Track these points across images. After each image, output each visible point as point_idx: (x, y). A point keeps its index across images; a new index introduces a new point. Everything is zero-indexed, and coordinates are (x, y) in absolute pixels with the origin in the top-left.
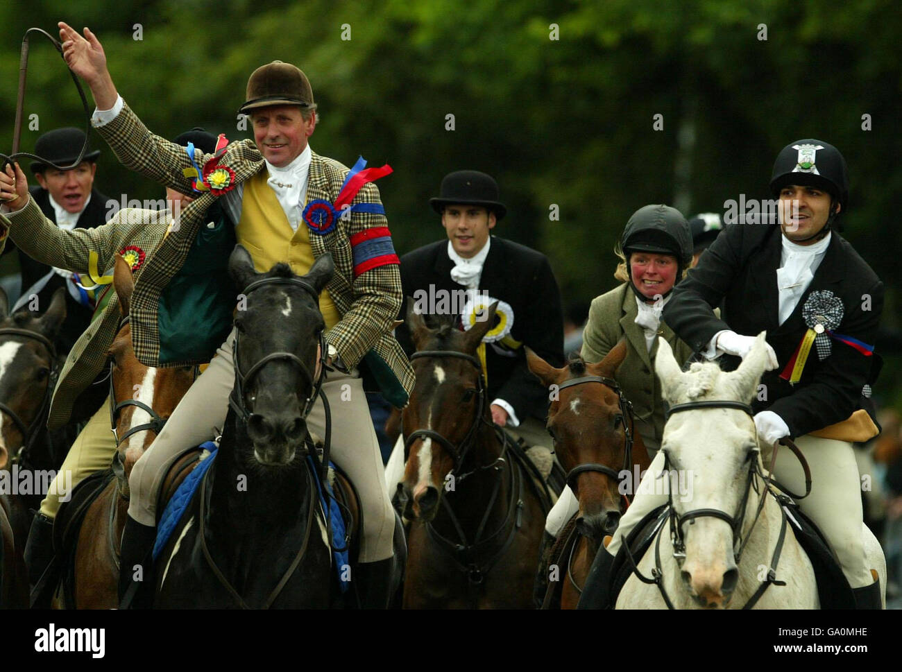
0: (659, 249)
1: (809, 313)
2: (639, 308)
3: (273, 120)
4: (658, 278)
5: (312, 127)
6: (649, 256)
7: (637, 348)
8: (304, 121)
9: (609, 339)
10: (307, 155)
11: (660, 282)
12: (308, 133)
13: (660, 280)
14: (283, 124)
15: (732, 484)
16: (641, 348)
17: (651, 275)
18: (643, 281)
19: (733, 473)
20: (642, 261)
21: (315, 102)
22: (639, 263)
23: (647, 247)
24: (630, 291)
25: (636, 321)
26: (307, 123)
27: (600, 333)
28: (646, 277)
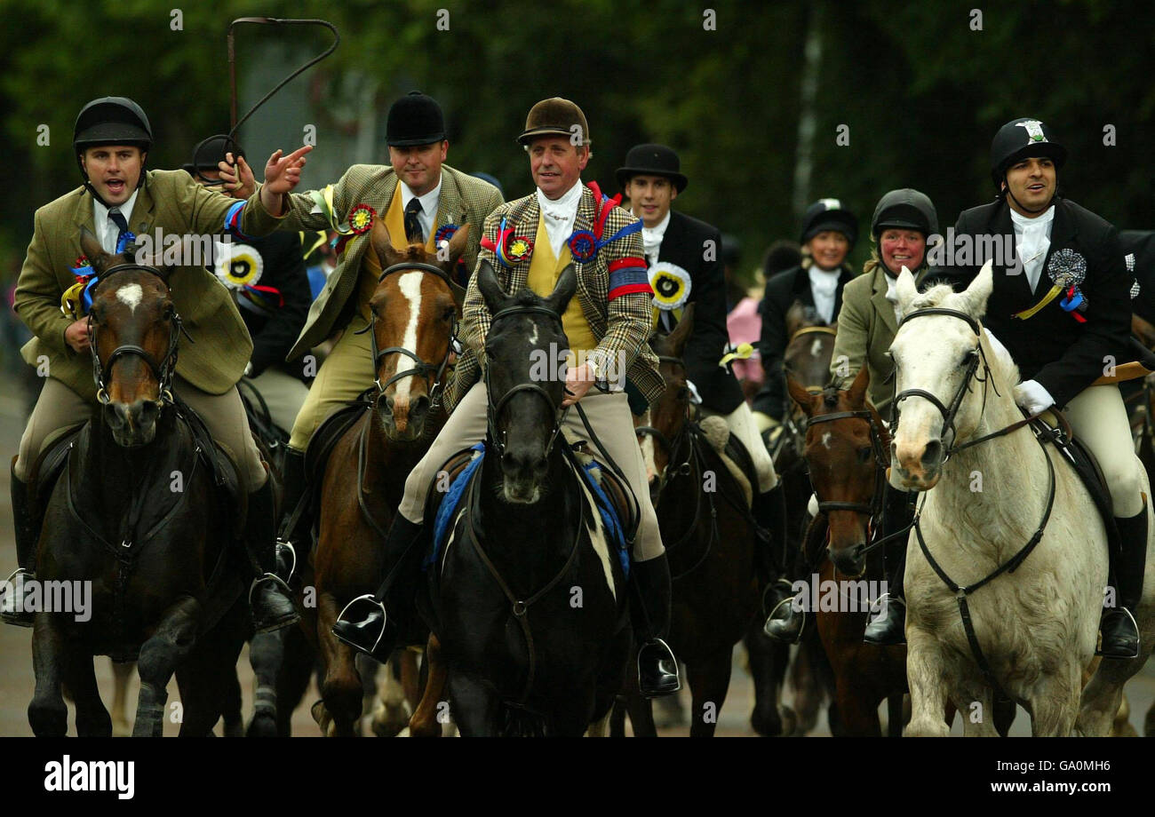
0: (909, 225)
1: (1054, 272)
2: (889, 285)
3: (548, 149)
4: (907, 253)
5: (585, 161)
6: (899, 232)
7: (888, 324)
8: (578, 155)
9: (863, 317)
10: (578, 190)
11: (909, 257)
12: (580, 167)
13: (910, 255)
14: (558, 154)
15: (947, 379)
16: (892, 323)
17: (902, 250)
18: (894, 257)
19: (950, 369)
20: (893, 238)
21: (590, 138)
22: (890, 240)
23: (898, 223)
24: (880, 270)
25: (887, 296)
26: (580, 156)
27: (854, 311)
28: (896, 252)
